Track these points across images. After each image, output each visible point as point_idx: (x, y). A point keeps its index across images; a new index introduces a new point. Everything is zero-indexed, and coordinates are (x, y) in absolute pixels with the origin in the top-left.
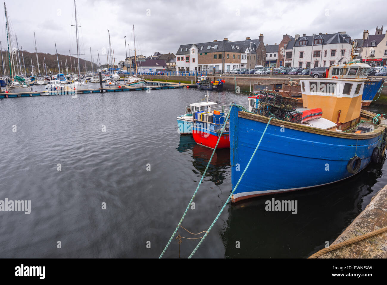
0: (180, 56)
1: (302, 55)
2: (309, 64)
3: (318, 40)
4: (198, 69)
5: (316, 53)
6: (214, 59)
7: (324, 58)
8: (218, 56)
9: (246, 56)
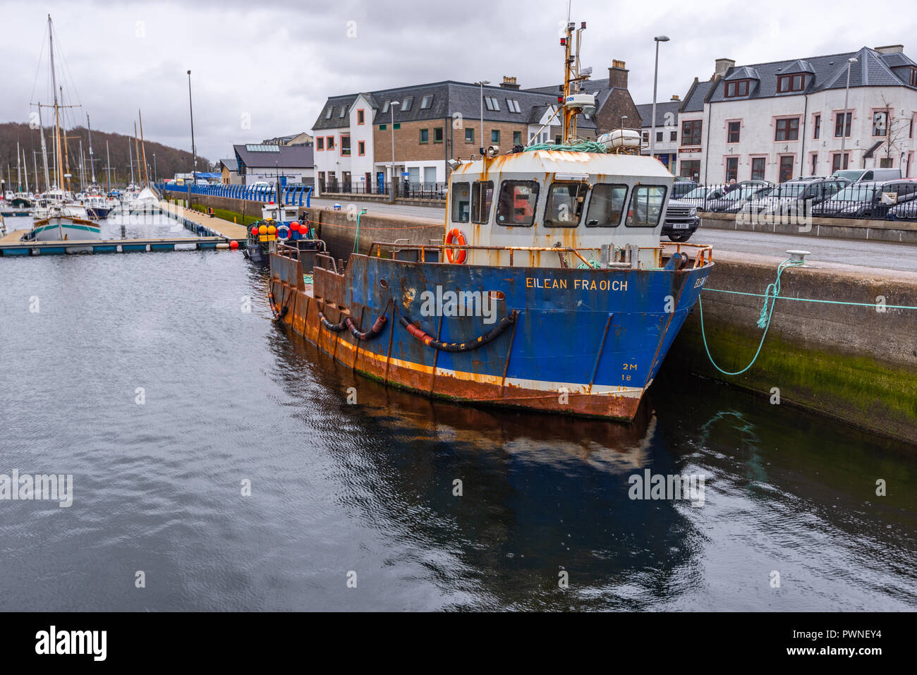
0: (325, 134)
1: (734, 131)
2: (758, 166)
3: (791, 76)
4: (374, 179)
5: (783, 126)
6: (420, 144)
7: (811, 145)
8: (431, 135)
9: (545, 135)
